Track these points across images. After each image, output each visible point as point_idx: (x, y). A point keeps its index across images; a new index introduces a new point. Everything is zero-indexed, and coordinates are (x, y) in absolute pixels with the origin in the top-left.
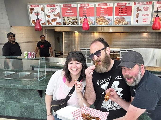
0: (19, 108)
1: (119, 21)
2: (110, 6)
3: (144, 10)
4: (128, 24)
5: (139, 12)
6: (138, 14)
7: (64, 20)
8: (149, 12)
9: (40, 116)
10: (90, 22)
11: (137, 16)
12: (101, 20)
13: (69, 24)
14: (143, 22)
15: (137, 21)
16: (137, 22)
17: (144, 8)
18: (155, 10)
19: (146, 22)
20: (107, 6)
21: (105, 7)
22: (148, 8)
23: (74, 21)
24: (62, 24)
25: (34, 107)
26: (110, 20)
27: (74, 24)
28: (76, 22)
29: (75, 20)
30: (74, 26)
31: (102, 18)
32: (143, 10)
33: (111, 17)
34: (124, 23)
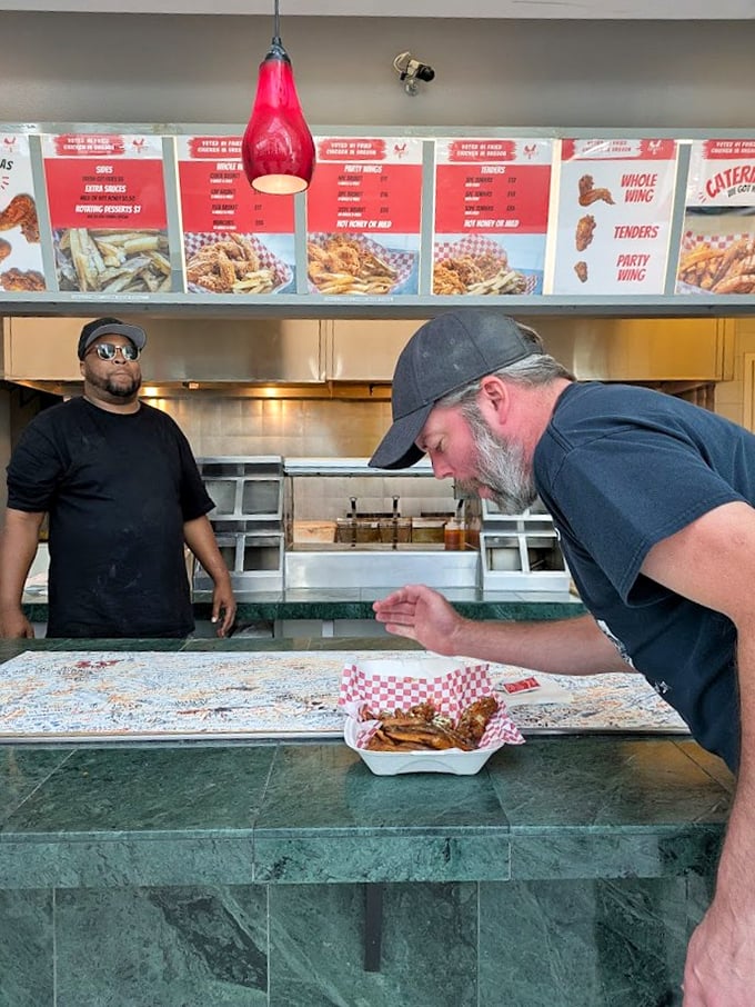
1: (463, 272)
2: (405, 160)
3: (629, 197)
4: (522, 288)
5: (597, 209)
6: (589, 223)
7: (67, 253)
8: (658, 211)
10: (265, 274)
11: (585, 236)
12: (344, 256)
13: (103, 287)
14: (622, 276)
15: (582, 271)
16: (584, 278)
17: (626, 181)
18: (694, 197)
19: (636, 275)
20: (380, 156)
21: (372, 168)
22: (649, 180)
23: (143, 262)
24: (53, 282)
26: (403, 258)
27: (147, 289)
28: (160, 275)
29: (147, 252)
30: (144, 298)
31: (345, 248)
32: (618, 193)
33: (409, 242)
34: (497, 282)
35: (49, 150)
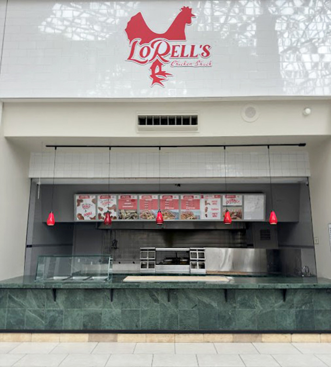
0: (82, 317)
1: (186, 216)
2: (176, 199)
3: (213, 204)
4: (196, 218)
5: (208, 206)
6: (207, 208)
7: (121, 213)
8: (219, 206)
9: (108, 326)
10: (153, 216)
11: (206, 210)
12: (166, 213)
13: (126, 218)
14: (213, 216)
15: (206, 216)
16: (207, 216)
17: (213, 201)
18: (224, 204)
19: (215, 216)
20: (172, 198)
21: (171, 200)
22: (216, 201)
23: (133, 214)
24: (118, 218)
25: (101, 314)
26: (175, 213)
27: (133, 219)
28: (136, 217)
29: (134, 213)
30: (133, 220)
31: (166, 212)
32: (211, 203)
33: (177, 211)
34: (192, 217)
35: (119, 198)
